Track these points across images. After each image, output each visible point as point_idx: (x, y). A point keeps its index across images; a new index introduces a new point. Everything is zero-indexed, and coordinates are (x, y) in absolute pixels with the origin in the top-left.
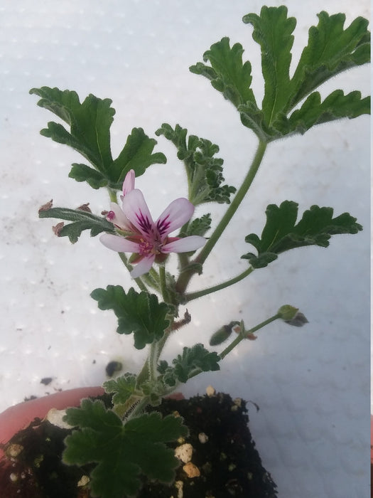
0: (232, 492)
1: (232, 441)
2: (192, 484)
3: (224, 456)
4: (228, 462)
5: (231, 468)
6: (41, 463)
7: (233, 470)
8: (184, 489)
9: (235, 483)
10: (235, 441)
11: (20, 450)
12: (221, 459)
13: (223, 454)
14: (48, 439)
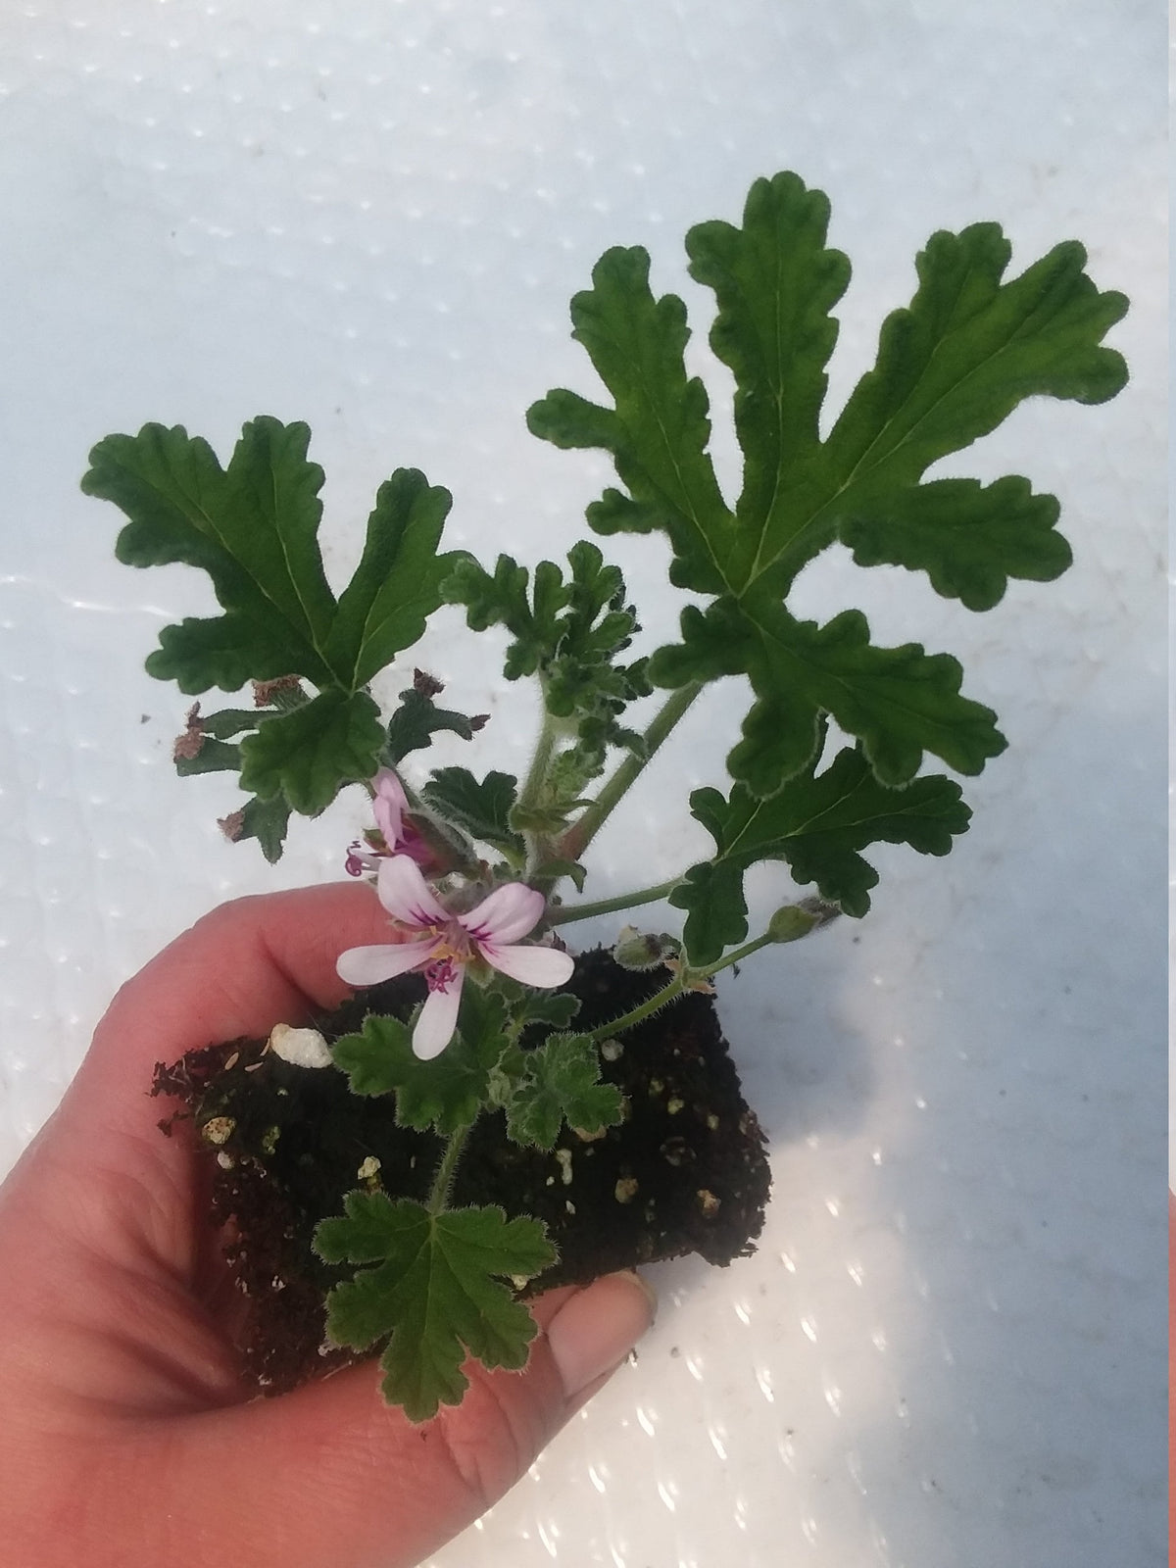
0: (674, 1161)
1: (676, 1051)
2: (590, 1152)
3: (657, 1086)
4: (666, 1097)
5: (674, 1107)
6: (277, 1145)
7: (677, 1113)
8: (573, 1163)
9: (679, 1145)
10: (682, 1051)
11: (227, 1130)
12: (650, 1092)
13: (655, 1083)
14: (283, 1092)
